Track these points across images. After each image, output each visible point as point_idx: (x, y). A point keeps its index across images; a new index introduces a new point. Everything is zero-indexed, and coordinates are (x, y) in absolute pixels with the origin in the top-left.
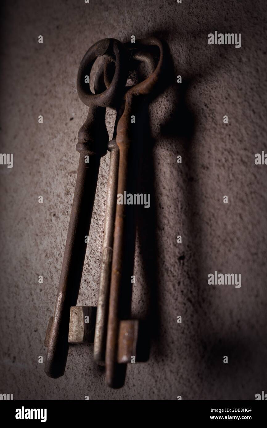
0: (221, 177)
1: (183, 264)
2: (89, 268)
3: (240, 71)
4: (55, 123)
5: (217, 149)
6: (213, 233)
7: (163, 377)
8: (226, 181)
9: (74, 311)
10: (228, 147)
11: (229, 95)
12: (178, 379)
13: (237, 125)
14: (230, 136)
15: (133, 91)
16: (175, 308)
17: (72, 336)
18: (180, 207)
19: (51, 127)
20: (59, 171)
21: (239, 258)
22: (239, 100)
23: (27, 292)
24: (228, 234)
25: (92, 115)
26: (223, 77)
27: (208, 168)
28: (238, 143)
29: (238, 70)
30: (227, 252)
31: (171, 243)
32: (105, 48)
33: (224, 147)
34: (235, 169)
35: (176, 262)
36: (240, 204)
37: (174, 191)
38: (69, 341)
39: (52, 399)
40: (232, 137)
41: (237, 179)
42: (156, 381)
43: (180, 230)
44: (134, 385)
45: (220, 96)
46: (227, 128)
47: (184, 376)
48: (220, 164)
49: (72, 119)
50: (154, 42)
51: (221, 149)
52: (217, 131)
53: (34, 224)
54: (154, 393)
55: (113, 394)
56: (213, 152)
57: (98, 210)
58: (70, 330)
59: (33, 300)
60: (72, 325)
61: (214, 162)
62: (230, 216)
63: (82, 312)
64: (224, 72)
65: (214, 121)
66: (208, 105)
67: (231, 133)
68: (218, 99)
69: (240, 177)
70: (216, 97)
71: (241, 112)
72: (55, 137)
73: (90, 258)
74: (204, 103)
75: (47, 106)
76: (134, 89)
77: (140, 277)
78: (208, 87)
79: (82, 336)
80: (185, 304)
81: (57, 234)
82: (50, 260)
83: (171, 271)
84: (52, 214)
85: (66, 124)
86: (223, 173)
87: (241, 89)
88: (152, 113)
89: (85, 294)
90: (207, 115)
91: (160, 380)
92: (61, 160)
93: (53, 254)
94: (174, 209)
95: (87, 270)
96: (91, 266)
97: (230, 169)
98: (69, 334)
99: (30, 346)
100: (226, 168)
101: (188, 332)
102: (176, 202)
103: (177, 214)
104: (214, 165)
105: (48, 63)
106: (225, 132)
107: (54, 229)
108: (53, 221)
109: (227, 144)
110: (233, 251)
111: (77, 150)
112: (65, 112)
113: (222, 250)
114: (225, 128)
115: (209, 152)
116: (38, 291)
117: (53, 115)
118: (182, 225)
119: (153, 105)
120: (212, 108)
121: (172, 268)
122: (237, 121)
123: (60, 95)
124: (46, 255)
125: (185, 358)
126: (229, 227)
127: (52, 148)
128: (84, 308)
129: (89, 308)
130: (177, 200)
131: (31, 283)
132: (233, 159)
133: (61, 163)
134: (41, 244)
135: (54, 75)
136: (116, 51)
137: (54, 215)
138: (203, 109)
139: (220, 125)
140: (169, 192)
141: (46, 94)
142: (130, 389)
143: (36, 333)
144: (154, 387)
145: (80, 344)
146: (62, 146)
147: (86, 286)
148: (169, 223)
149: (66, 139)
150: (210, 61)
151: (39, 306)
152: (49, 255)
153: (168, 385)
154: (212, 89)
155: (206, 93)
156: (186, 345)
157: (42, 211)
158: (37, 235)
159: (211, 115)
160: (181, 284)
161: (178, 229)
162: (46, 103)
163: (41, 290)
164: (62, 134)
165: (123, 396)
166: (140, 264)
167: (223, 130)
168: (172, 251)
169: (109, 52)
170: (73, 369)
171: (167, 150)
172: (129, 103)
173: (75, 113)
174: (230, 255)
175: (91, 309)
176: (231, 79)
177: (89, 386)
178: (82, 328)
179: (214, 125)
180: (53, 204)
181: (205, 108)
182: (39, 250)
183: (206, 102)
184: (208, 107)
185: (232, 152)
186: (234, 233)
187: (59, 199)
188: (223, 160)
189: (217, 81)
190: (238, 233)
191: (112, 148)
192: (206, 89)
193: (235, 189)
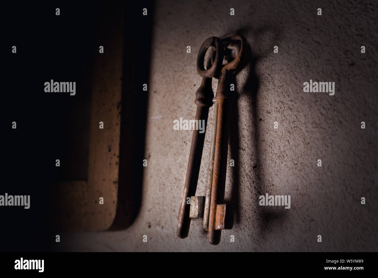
0: (277, 118)
1: (256, 171)
2: (204, 174)
3: (289, 54)
4: (186, 88)
5: (275, 101)
6: (273, 152)
7: (244, 238)
8: (280, 120)
9: (193, 199)
10: (281, 100)
11: (282, 68)
12: (252, 240)
13: (287, 86)
14: (282, 93)
15: (226, 68)
16: (251, 197)
17: (192, 213)
18: (254, 136)
19: (183, 90)
20: (188, 116)
21: (287, 167)
22: (288, 71)
23: (170, 188)
24: (281, 152)
25: (203, 82)
26: (279, 58)
27: (270, 113)
28: (287, 97)
29: (287, 53)
30: (281, 163)
31: (249, 158)
32: (210, 42)
33: (279, 100)
34: (285, 113)
35: (252, 170)
36: (288, 134)
37: (251, 127)
38: (190, 217)
39: (183, 251)
40: (284, 94)
41: (286, 119)
42: (240, 241)
43: (254, 150)
44: (228, 244)
45: (277, 69)
46: (281, 88)
47: (256, 238)
48: (277, 110)
49: (195, 85)
50: (238, 38)
51: (277, 101)
52: (275, 90)
53: (174, 148)
54: (239, 248)
55: (216, 248)
56: (273, 103)
57: (209, 139)
58: (190, 210)
59: (173, 193)
60: (191, 207)
61: (274, 109)
62: (282, 141)
63: (197, 199)
64: (280, 55)
65: (274, 84)
66: (270, 75)
67: (283, 91)
68: (276, 71)
69: (288, 118)
70: (275, 70)
71: (289, 78)
72: (186, 96)
73: (204, 168)
74: (268, 73)
75: (181, 78)
76: (227, 66)
77: (231, 179)
78: (270, 64)
79: (197, 214)
80: (256, 195)
81: (186, 154)
82: (182, 169)
83: (249, 175)
84: (184, 142)
85: (192, 88)
86: (279, 115)
87: (289, 65)
88: (239, 80)
89: (201, 189)
90: (270, 81)
91: (242, 240)
92: (189, 110)
93: (184, 165)
94: (251, 138)
95: (202, 175)
96: (204, 172)
97: (283, 113)
98: (190, 213)
99: (171, 220)
100: (281, 113)
101: (258, 212)
102: (252, 134)
103: (252, 141)
104: (274, 110)
105: (182, 52)
106: (280, 91)
107: (184, 151)
108: (184, 146)
109: (281, 98)
110: (284, 163)
111: (196, 103)
112: (191, 81)
113: (278, 163)
114: (280, 88)
115: (270, 103)
116: (176, 187)
117: (185, 83)
118: (255, 148)
119: (239, 76)
120: (273, 76)
121: (250, 173)
122: (287, 84)
123: (189, 72)
124: (180, 166)
125: (256, 228)
126: (282, 148)
127: (184, 102)
128: (198, 197)
129: (201, 197)
130: (253, 132)
131: (172, 183)
132: (284, 107)
133: (189, 111)
134: (178, 160)
135: (186, 60)
136: (217, 44)
137: (185, 142)
138: (267, 77)
139: (277, 86)
140: (248, 127)
141: (181, 71)
142: (225, 245)
143: (174, 212)
144: (239, 245)
145: (196, 218)
146: (189, 101)
147: (202, 184)
148: (248, 146)
149: (191, 97)
150: (271, 48)
151: (176, 197)
152: (181, 166)
153: (246, 243)
154: (273, 65)
155: (269, 67)
156: (257, 219)
157: (178, 140)
158: (175, 154)
159: (272, 81)
160: (255, 183)
161: (253, 150)
162: (181, 76)
163: (177, 187)
164: (189, 94)
165: (222, 249)
166: (232, 171)
167: (279, 90)
168: (250, 163)
169: (213, 44)
170: (194, 233)
171: (247, 102)
172: (224, 75)
173: (197, 81)
174: (282, 165)
175: (202, 198)
176: (283, 59)
177: (203, 244)
178: (197, 209)
179: (273, 87)
180: (184, 136)
181: (269, 76)
182: (176, 163)
183: (269, 73)
184: (270, 76)
185: (284, 102)
186: (285, 152)
187: (188, 133)
188: (279, 108)
189: (276, 60)
190: (287, 152)
191: (215, 102)
192: (269, 65)
193: (285, 125)
